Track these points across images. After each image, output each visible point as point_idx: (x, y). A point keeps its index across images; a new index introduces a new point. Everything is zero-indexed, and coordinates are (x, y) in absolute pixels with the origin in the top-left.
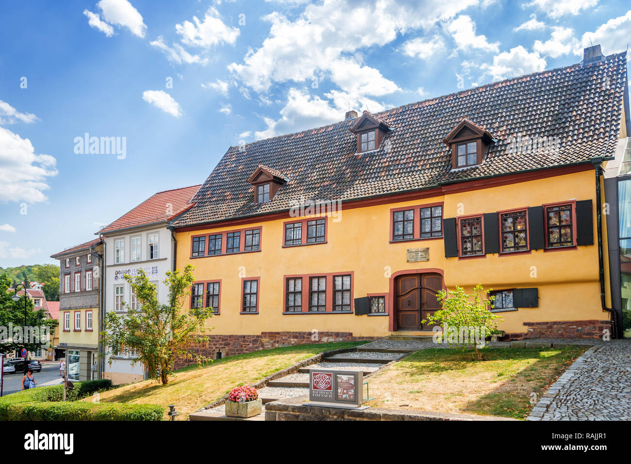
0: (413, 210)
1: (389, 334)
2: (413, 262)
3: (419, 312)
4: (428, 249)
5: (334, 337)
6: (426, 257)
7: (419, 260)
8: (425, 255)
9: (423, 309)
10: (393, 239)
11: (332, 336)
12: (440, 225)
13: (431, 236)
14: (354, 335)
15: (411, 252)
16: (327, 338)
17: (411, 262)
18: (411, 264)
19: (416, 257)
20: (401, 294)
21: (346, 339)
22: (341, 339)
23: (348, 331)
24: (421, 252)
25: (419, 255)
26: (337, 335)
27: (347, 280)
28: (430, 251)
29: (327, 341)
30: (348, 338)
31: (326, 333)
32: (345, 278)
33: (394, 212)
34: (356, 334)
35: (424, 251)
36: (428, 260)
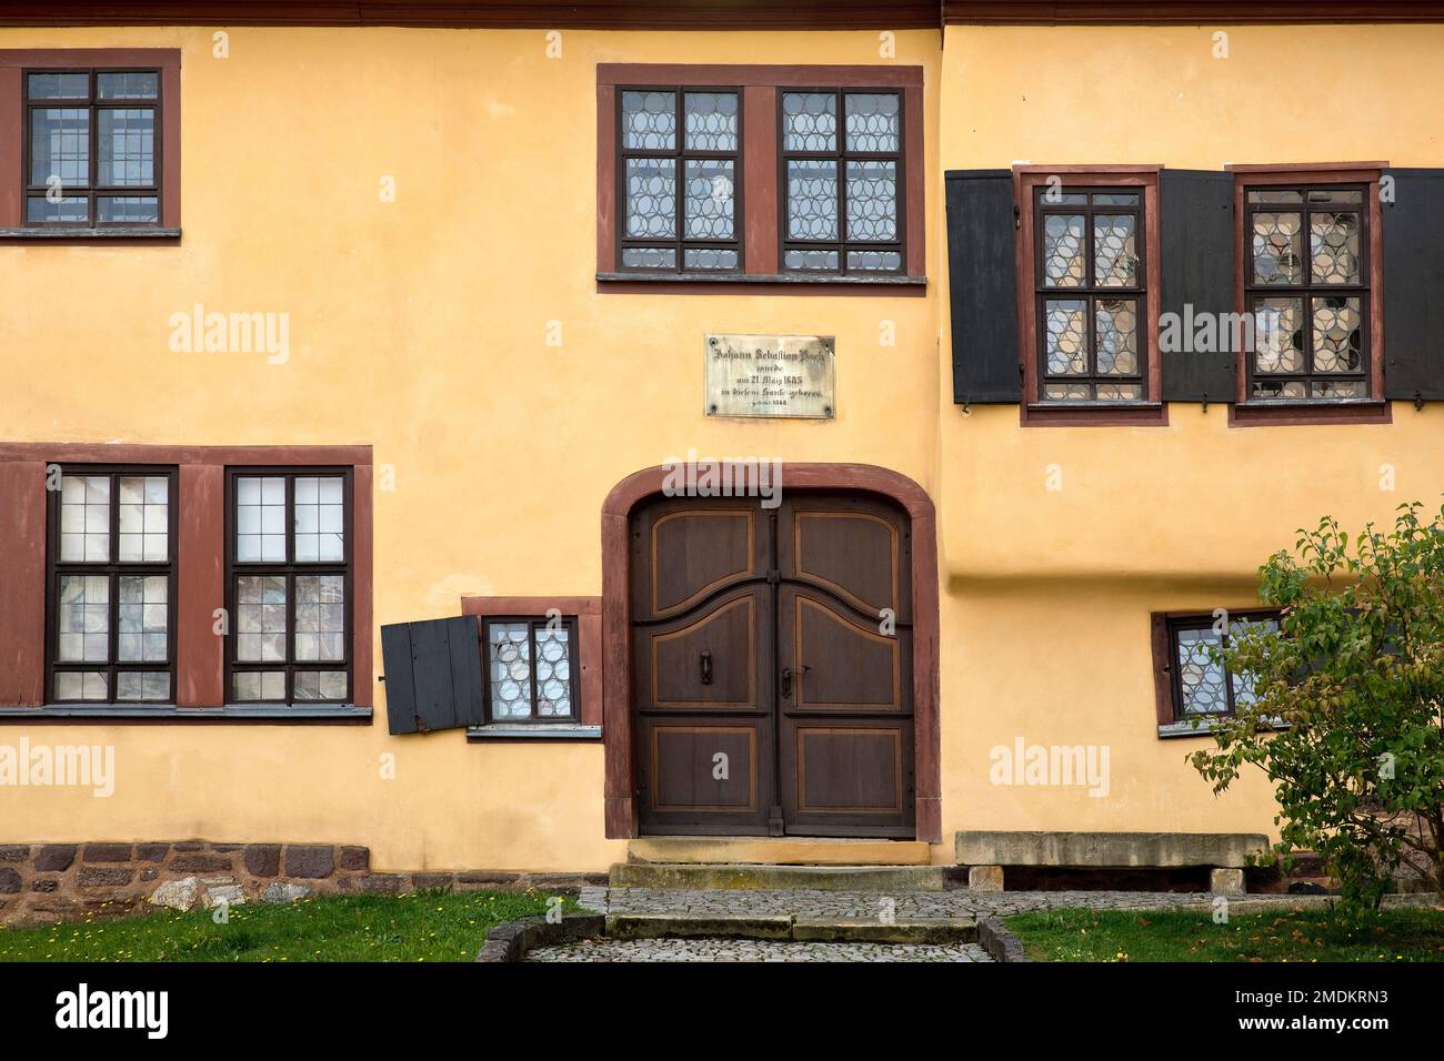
0: (737, 91)
1: (611, 853)
2: (742, 418)
3: (766, 724)
4: (828, 344)
5: (245, 874)
6: (818, 394)
7: (778, 410)
8: (815, 377)
9: (785, 707)
10: (619, 264)
11: (227, 867)
12: (892, 207)
13: (843, 270)
14: (380, 863)
15: (731, 355)
16: (189, 881)
17: (727, 417)
18: (733, 427)
19: (760, 387)
20: (658, 614)
21: (330, 885)
22: (293, 890)
23: (336, 835)
24: (790, 357)
25: (779, 376)
26: (266, 860)
27: (322, 504)
28: (840, 359)
29: (196, 905)
30: (344, 882)
31: (182, 847)
32: (307, 490)
33: (620, 90)
34: (394, 856)
35: (804, 355)
36: (829, 412)
